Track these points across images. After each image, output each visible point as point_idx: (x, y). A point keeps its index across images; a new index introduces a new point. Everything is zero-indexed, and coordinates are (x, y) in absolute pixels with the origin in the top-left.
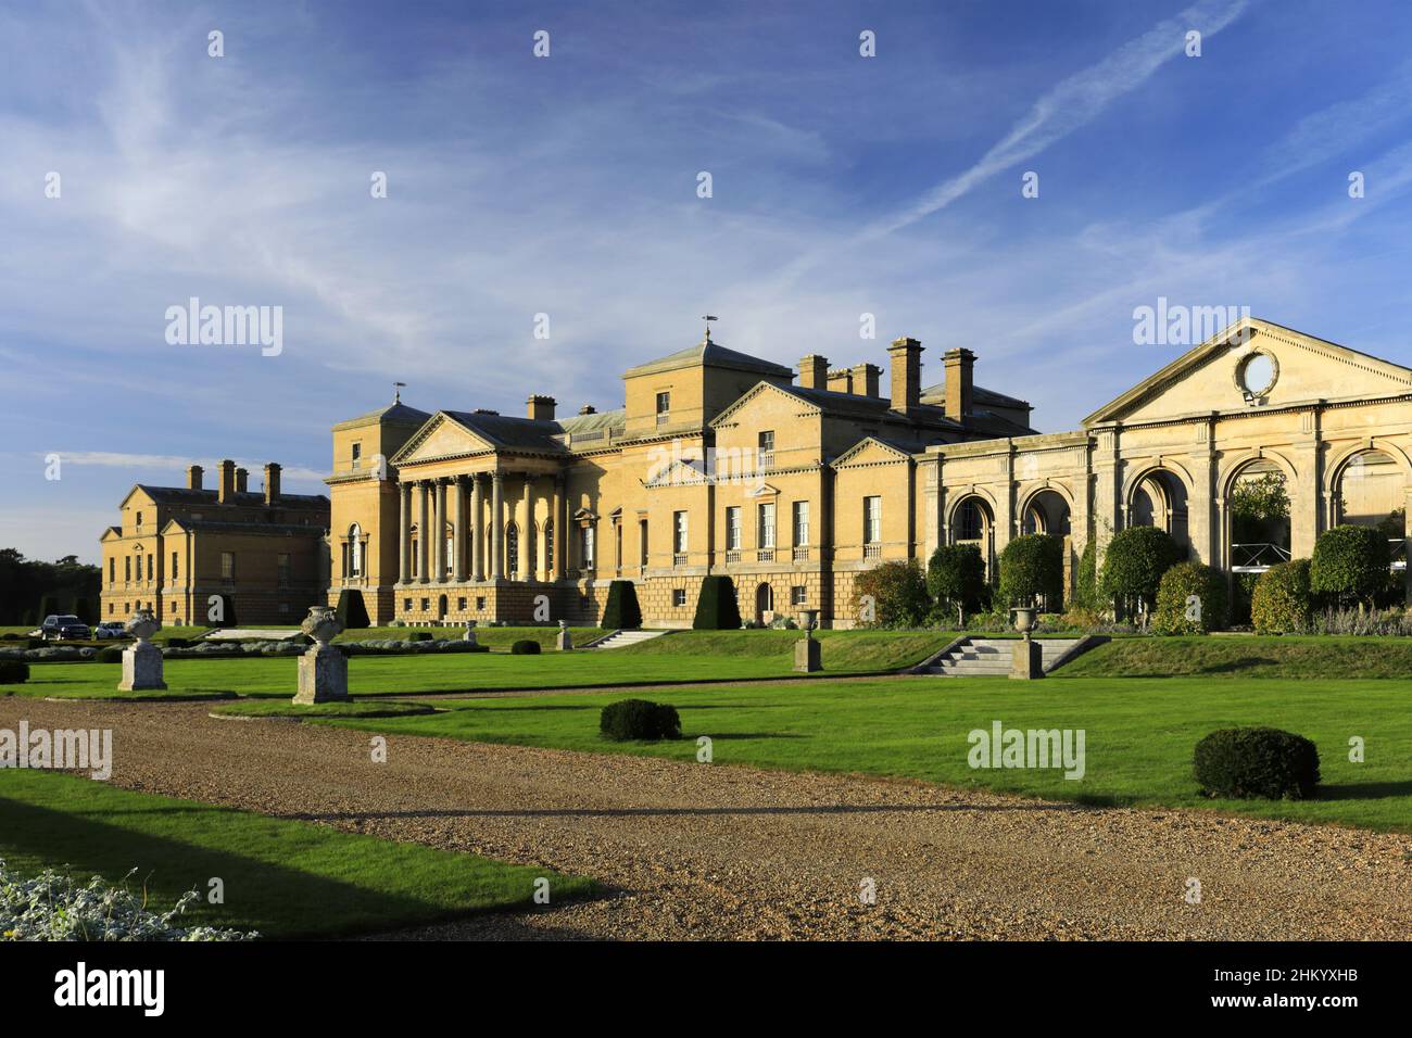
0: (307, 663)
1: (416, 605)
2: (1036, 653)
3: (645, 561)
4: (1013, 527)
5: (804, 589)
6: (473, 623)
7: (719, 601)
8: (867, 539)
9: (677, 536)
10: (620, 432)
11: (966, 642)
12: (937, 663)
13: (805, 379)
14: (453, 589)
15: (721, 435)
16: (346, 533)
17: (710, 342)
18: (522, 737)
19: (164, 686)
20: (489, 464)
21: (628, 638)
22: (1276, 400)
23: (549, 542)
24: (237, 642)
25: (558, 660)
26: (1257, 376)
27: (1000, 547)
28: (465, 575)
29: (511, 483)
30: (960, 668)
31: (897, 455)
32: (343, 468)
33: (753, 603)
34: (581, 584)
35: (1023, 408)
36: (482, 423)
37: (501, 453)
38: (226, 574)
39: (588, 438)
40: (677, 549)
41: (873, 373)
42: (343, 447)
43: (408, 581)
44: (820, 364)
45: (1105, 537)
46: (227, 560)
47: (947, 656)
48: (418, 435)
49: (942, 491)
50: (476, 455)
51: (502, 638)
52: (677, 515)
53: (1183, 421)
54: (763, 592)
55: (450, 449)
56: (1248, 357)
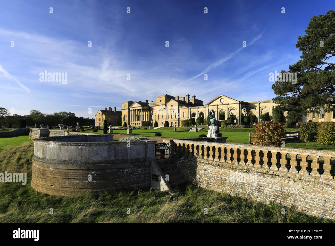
0: (128, 130)
1: (132, 124)
2: (197, 129)
3: (159, 119)
4: (198, 116)
5: (176, 122)
6: (139, 126)
7: (167, 124)
8: (183, 117)
10: (156, 104)
11: (191, 128)
12: (188, 130)
13: (177, 99)
14: (137, 122)
15: (167, 105)
16: (124, 115)
17: (166, 94)
18: (144, 139)
19: (113, 132)
20: (141, 108)
21: (157, 128)
22: (224, 103)
23: (148, 117)
24: (114, 128)
25: (149, 130)
26: (222, 100)
27: (196, 118)
29: (143, 110)
30: (191, 131)
31: (187, 108)
32: (123, 108)
33: (171, 124)
34: (151, 122)
35: (202, 102)
36: (140, 103)
39: (152, 105)
41: (184, 98)
43: (131, 121)
44: (178, 97)
45: (207, 117)
46: (110, 119)
47: (189, 130)
48: (132, 104)
49: (191, 112)
50: (139, 107)
51: (143, 128)
53: (215, 105)
54: (172, 122)
55: (136, 106)
56: (222, 99)
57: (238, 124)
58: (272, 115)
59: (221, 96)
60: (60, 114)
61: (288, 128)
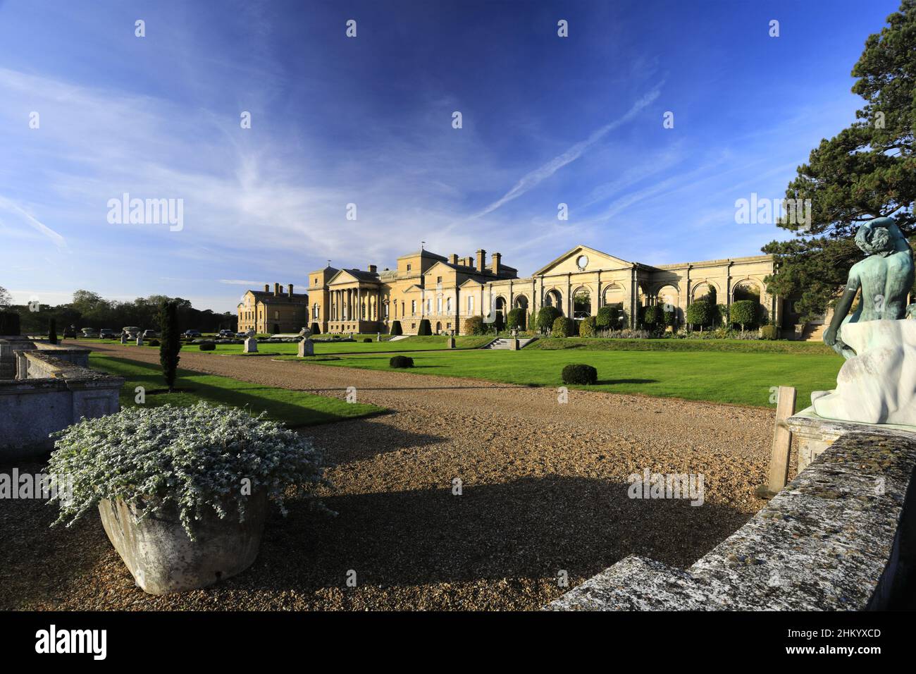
0: (301, 345)
1: (335, 327)
2: (518, 343)
3: (403, 315)
4: (512, 306)
5: (450, 324)
6: (352, 333)
7: (425, 326)
8: (469, 308)
9: (413, 307)
10: (396, 276)
11: (498, 340)
12: (489, 346)
13: (451, 261)
14: (346, 323)
15: (426, 277)
16: (313, 305)
17: (423, 249)
18: (366, 367)
19: (258, 351)
20: (357, 285)
21: (398, 338)
22: (587, 270)
23: (375, 309)
24: (280, 338)
25: (378, 343)
26: (582, 262)
27: (508, 312)
28: (349, 319)
29: (364, 291)
30: (495, 347)
31: (478, 284)
32: (312, 286)
33: (436, 328)
34: (384, 321)
35: (515, 271)
36: (355, 273)
37: (360, 282)
38: (277, 318)
39: (386, 278)
40: (413, 312)
41: (471, 259)
42: (312, 279)
43: (332, 320)
44: (456, 257)
45: (538, 309)
46: (277, 314)
47: (492, 344)
48: (335, 276)
49: (491, 295)
50: (353, 282)
51: (361, 338)
52: (413, 301)
53: (561, 275)
54: (439, 324)
55: (345, 280)
56: (580, 257)
57: (628, 327)
58: (725, 303)
59: (580, 250)
60: (153, 301)
61: (776, 339)
